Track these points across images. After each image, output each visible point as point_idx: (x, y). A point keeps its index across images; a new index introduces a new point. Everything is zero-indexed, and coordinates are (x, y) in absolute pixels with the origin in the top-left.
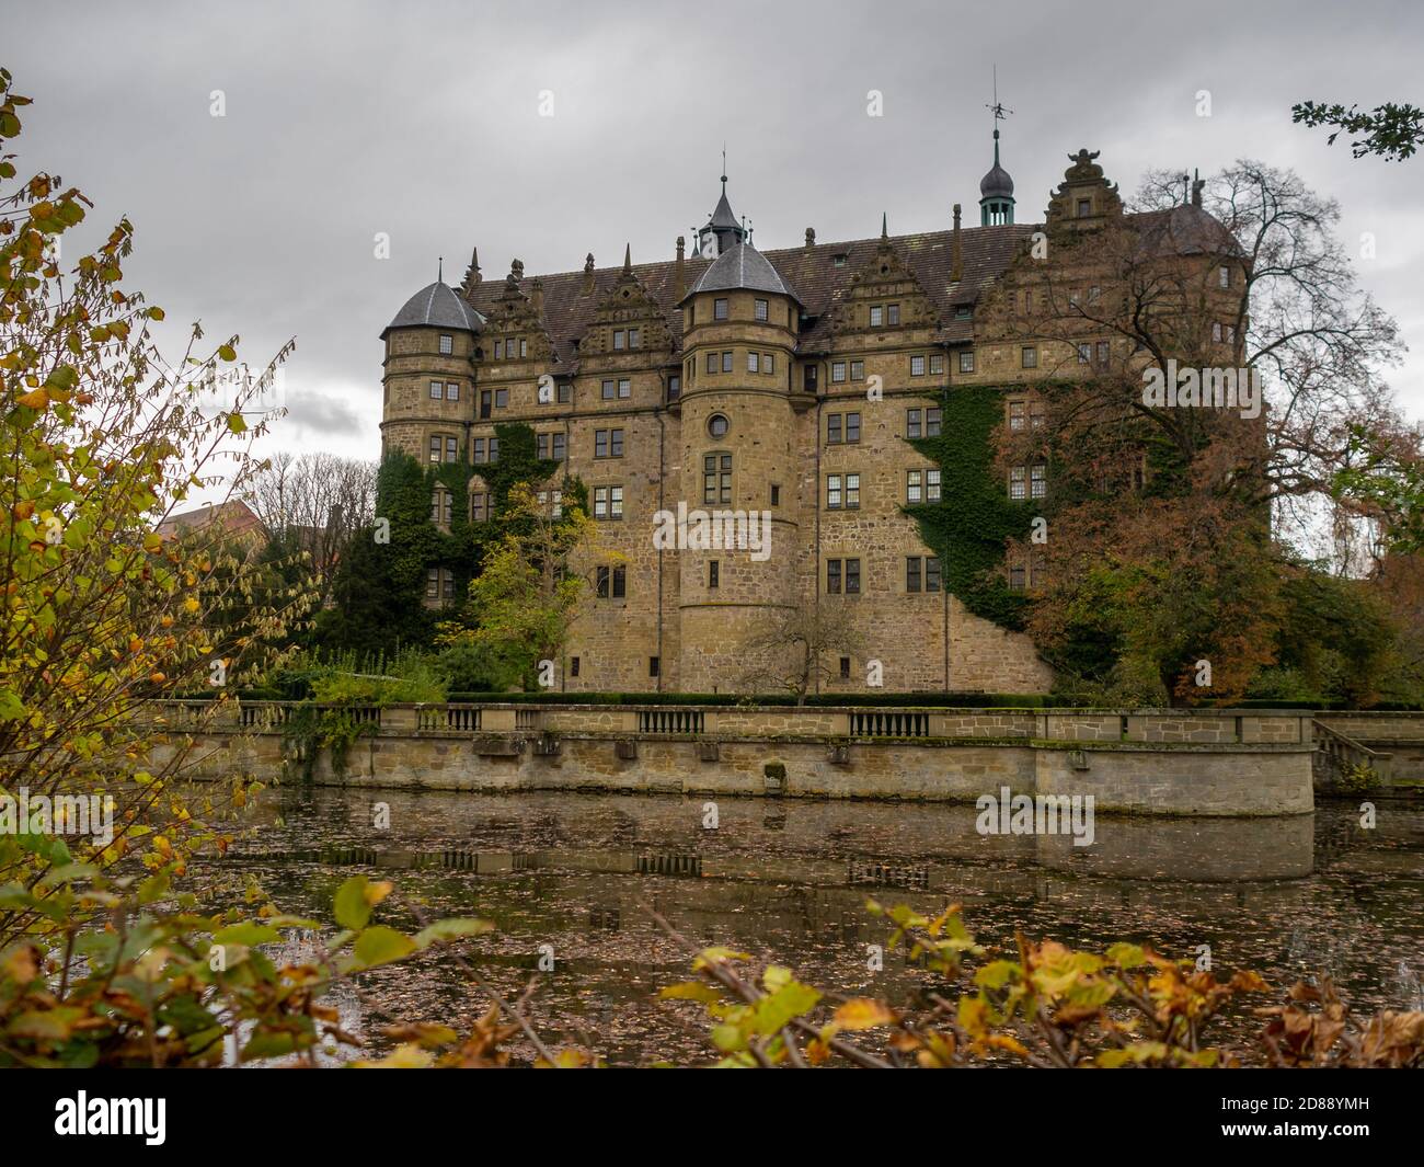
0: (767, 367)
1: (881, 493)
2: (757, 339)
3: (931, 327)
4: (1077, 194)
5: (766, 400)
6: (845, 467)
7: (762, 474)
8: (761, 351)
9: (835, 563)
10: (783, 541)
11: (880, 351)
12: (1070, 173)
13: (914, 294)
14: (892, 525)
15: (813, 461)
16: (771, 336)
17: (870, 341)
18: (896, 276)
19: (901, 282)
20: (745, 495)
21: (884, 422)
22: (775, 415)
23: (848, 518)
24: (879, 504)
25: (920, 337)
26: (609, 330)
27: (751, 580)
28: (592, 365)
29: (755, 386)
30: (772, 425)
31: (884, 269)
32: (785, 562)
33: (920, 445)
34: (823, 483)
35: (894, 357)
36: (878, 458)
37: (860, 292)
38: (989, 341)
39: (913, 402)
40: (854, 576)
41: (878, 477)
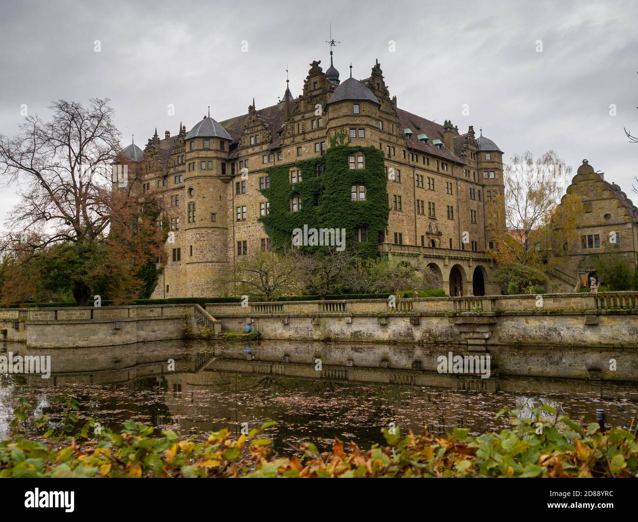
0: (210, 167)
1: (252, 213)
2: (204, 156)
3: (268, 143)
4: (313, 80)
5: (208, 180)
6: (242, 204)
7: (207, 210)
8: (207, 160)
9: (239, 243)
10: (218, 236)
11: (253, 155)
12: (310, 72)
13: (262, 130)
14: (256, 226)
15: (232, 202)
16: (211, 154)
17: (250, 151)
18: (257, 123)
19: (258, 126)
20: (200, 219)
21: (253, 184)
22: (212, 185)
23: (243, 224)
24: (251, 218)
25: (265, 147)
26: (176, 156)
27: (203, 252)
28: (172, 171)
29: (204, 174)
30: (211, 189)
31: (254, 121)
32: (219, 243)
33: (263, 192)
34: (235, 211)
35: (257, 156)
36: (251, 199)
37: (246, 131)
38: (287, 146)
39: (261, 175)
40: (245, 248)
41: (251, 207)
